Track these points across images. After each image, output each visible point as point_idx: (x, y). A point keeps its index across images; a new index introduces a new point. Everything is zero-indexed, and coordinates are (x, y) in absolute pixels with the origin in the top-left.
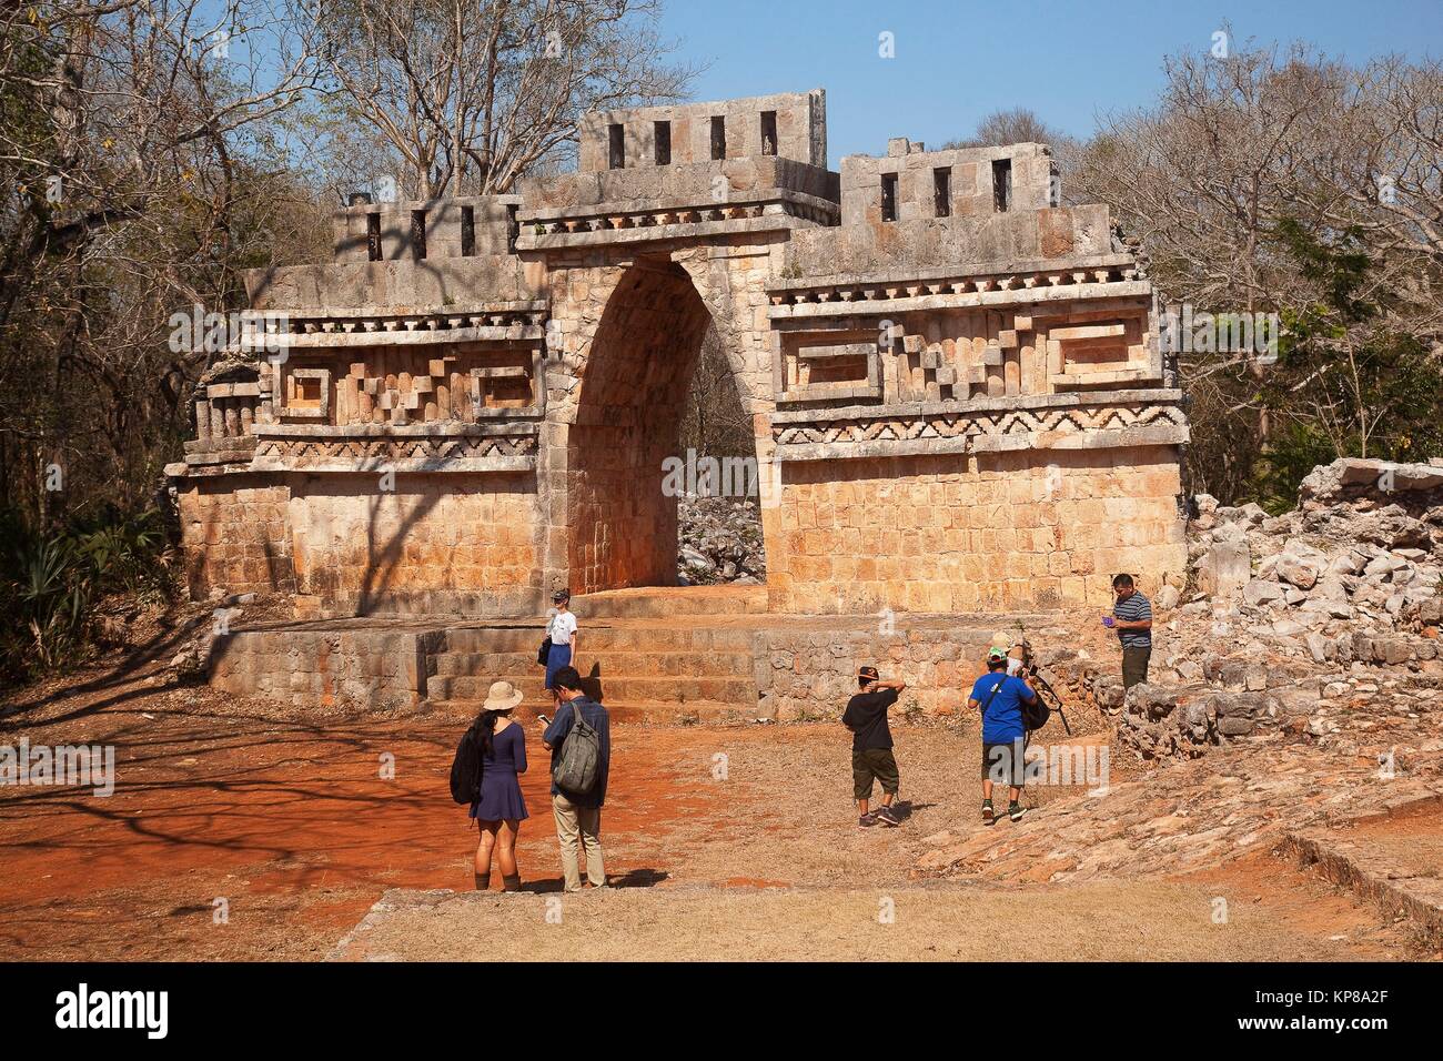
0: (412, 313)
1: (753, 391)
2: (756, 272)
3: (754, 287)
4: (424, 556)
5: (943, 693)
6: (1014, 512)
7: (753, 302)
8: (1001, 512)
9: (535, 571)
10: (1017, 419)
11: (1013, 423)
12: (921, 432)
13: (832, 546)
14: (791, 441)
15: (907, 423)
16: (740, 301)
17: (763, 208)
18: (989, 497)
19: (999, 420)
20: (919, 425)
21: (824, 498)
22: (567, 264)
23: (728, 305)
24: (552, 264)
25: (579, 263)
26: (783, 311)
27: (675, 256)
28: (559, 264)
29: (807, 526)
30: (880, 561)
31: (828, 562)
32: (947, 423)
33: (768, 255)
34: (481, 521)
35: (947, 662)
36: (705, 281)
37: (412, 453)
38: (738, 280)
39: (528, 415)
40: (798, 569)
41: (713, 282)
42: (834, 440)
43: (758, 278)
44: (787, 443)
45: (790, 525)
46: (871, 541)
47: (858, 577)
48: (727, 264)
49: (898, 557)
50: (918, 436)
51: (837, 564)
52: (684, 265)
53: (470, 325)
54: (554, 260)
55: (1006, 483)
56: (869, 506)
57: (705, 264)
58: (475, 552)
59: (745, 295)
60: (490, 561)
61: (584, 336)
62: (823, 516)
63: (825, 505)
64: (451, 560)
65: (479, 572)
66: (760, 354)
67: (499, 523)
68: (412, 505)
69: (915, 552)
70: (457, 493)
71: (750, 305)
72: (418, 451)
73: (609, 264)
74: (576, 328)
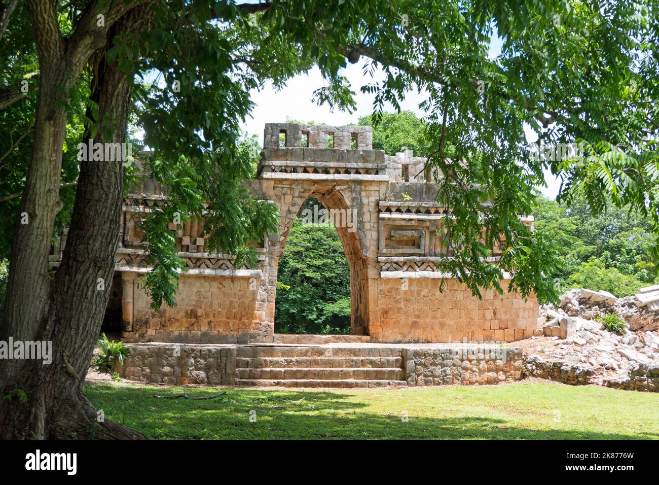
1: (368, 248)
2: (373, 198)
3: (371, 204)
4: (199, 314)
6: (478, 303)
7: (371, 210)
8: (473, 303)
9: (258, 323)
13: (400, 315)
14: (387, 270)
16: (365, 209)
17: (378, 172)
18: (469, 297)
21: (398, 295)
22: (282, 186)
23: (359, 211)
24: (275, 186)
25: (288, 186)
26: (386, 215)
27: (337, 188)
28: (279, 186)
29: (390, 306)
31: (399, 321)
33: (378, 191)
34: (232, 299)
36: (350, 199)
37: (200, 266)
38: (365, 201)
39: (260, 251)
40: (384, 324)
41: (354, 200)
42: (406, 270)
43: (373, 200)
45: (382, 305)
46: (418, 313)
47: (411, 328)
48: (360, 193)
49: (429, 320)
51: (401, 322)
52: (341, 192)
54: (277, 184)
56: (419, 299)
57: (350, 192)
58: (226, 313)
59: (367, 207)
60: (234, 318)
61: (289, 219)
62: (398, 302)
63: (398, 297)
64: (214, 317)
65: (229, 323)
66: (373, 232)
67: (241, 300)
68: (195, 290)
69: (436, 318)
70: (220, 285)
71: (369, 211)
72: (203, 265)
73: (303, 188)
74: (285, 215)
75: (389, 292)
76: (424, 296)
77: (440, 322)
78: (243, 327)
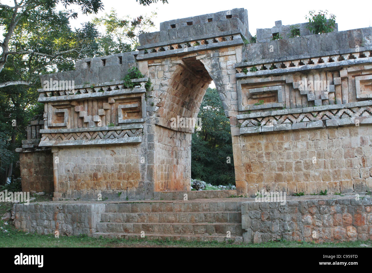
0: (97, 85)
1: (229, 108)
2: (231, 61)
3: (229, 67)
4: (99, 177)
5: (337, 229)
6: (343, 151)
7: (229, 73)
8: (338, 152)
9: (141, 182)
10: (344, 112)
11: (343, 114)
12: (302, 120)
13: (263, 169)
14: (246, 126)
15: (296, 116)
16: (224, 73)
17: (233, 37)
18: (333, 146)
19: (336, 113)
20: (301, 117)
21: (260, 149)
22: (155, 64)
23: (219, 75)
24: (150, 65)
25: (160, 64)
26: (242, 75)
27: (198, 58)
28: (152, 64)
29: (253, 160)
30: (285, 173)
31: (262, 175)
32: (313, 115)
33: (235, 54)
34: (121, 163)
35: (338, 214)
36: (210, 66)
37: (95, 137)
38: (223, 65)
39: (139, 121)
40: (249, 178)
41: (213, 66)
42: (265, 125)
43: (231, 64)
44: (245, 126)
45: (245, 160)
46: (281, 166)
47: (275, 181)
48: (218, 59)
49: (293, 172)
50: (302, 121)
51: (265, 176)
52: (201, 61)
53: (119, 89)
54: (150, 63)
55: (340, 140)
56: (280, 151)
57: (210, 60)
58: (118, 175)
59: (226, 70)
60: (124, 178)
61: (161, 91)
62: (260, 156)
63: (260, 152)
64: (109, 178)
65: (120, 183)
66: (232, 93)
67: (128, 164)
68: (95, 158)
69: (300, 170)
70: (112, 152)
71: (228, 74)
72: (98, 137)
73: (172, 64)
74: (159, 88)
75: (251, 147)
76: (286, 149)
77: (304, 174)
78: (130, 186)
